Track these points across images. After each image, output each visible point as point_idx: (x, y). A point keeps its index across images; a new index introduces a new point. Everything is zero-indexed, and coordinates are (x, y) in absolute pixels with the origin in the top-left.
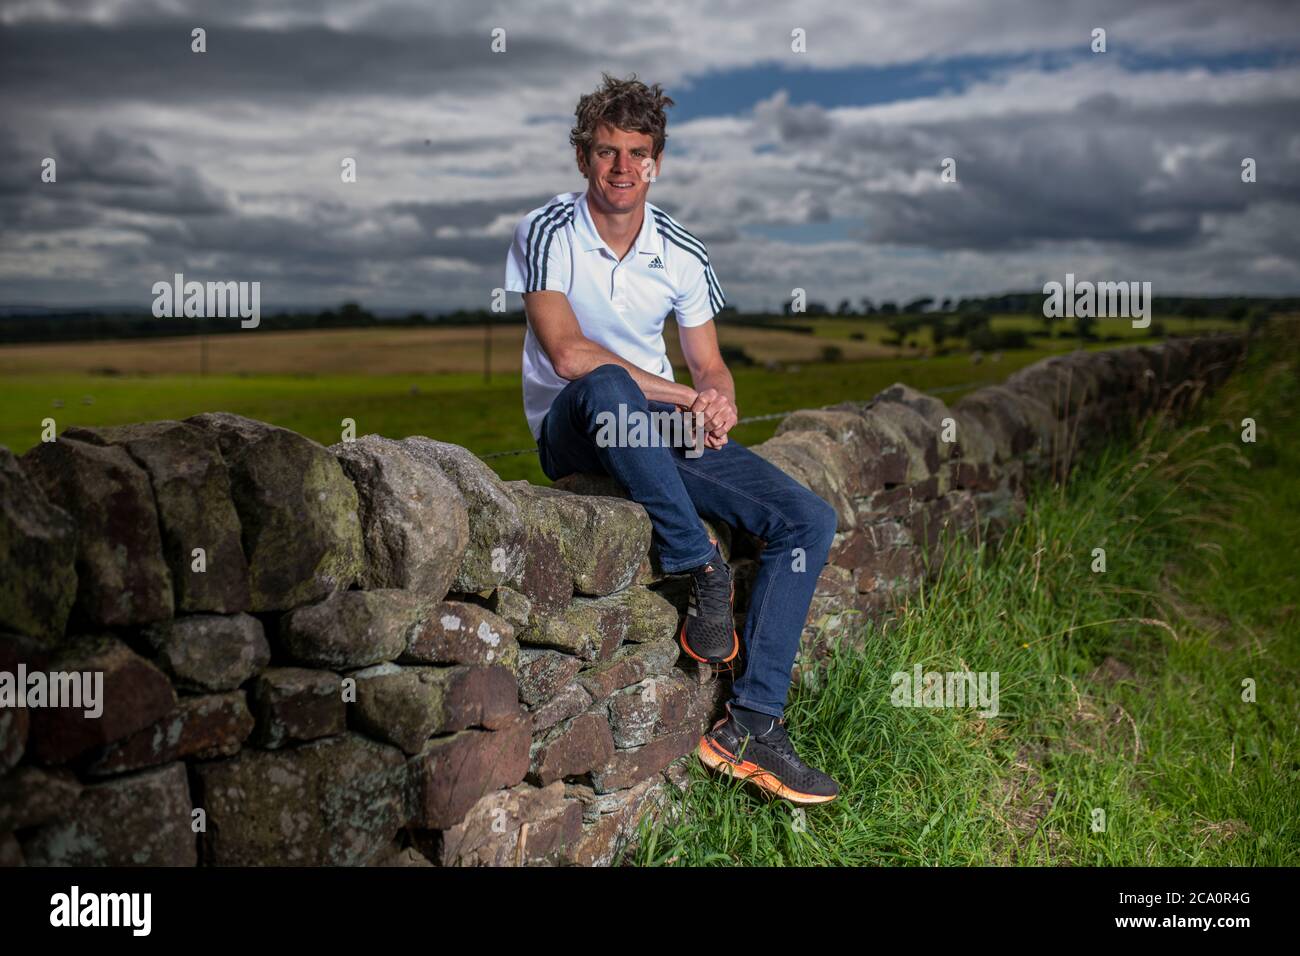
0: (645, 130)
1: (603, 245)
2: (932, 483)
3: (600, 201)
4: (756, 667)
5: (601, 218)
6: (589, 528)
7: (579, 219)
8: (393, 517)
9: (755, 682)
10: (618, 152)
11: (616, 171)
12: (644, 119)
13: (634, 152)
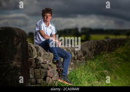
0: (50, 14)
1: (46, 26)
2: (75, 57)
3: (45, 21)
4: (64, 71)
5: (45, 23)
6: (49, 55)
7: (43, 23)
8: (40, 51)
9: (64, 72)
10: (47, 16)
11: (47, 18)
12: (50, 12)
13: (49, 16)
